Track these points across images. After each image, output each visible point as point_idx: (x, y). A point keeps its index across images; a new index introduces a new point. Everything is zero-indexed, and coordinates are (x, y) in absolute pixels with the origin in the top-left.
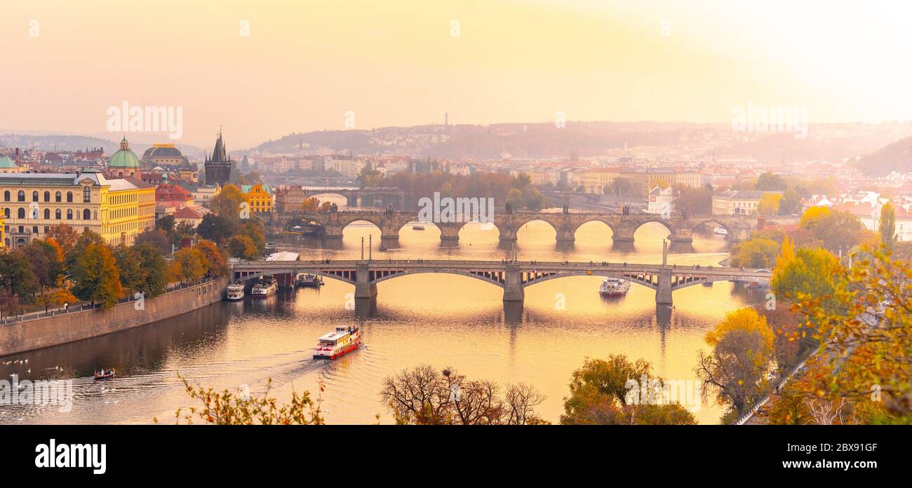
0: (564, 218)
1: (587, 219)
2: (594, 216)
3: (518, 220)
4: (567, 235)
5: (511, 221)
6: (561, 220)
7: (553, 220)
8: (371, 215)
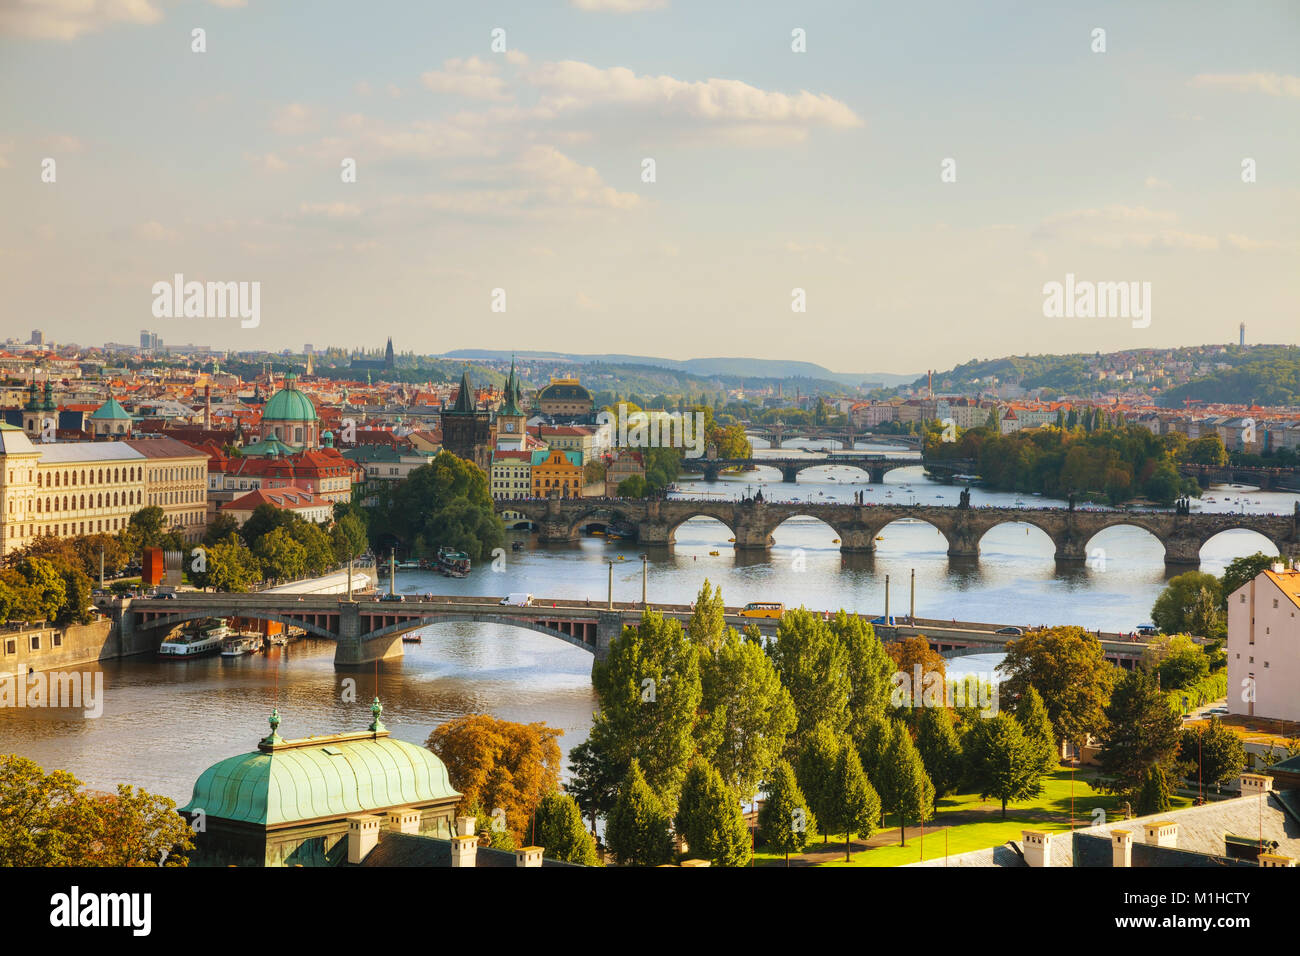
0: (1065, 519)
1: (1109, 522)
2: (1123, 517)
3: (979, 520)
4: (1070, 549)
5: (965, 523)
6: (1058, 522)
7: (1045, 521)
8: (719, 507)
